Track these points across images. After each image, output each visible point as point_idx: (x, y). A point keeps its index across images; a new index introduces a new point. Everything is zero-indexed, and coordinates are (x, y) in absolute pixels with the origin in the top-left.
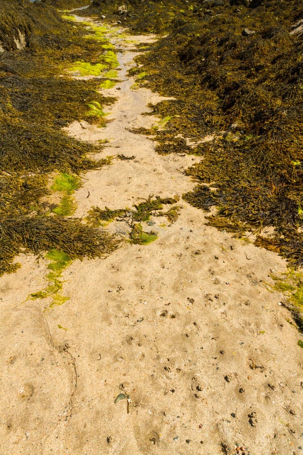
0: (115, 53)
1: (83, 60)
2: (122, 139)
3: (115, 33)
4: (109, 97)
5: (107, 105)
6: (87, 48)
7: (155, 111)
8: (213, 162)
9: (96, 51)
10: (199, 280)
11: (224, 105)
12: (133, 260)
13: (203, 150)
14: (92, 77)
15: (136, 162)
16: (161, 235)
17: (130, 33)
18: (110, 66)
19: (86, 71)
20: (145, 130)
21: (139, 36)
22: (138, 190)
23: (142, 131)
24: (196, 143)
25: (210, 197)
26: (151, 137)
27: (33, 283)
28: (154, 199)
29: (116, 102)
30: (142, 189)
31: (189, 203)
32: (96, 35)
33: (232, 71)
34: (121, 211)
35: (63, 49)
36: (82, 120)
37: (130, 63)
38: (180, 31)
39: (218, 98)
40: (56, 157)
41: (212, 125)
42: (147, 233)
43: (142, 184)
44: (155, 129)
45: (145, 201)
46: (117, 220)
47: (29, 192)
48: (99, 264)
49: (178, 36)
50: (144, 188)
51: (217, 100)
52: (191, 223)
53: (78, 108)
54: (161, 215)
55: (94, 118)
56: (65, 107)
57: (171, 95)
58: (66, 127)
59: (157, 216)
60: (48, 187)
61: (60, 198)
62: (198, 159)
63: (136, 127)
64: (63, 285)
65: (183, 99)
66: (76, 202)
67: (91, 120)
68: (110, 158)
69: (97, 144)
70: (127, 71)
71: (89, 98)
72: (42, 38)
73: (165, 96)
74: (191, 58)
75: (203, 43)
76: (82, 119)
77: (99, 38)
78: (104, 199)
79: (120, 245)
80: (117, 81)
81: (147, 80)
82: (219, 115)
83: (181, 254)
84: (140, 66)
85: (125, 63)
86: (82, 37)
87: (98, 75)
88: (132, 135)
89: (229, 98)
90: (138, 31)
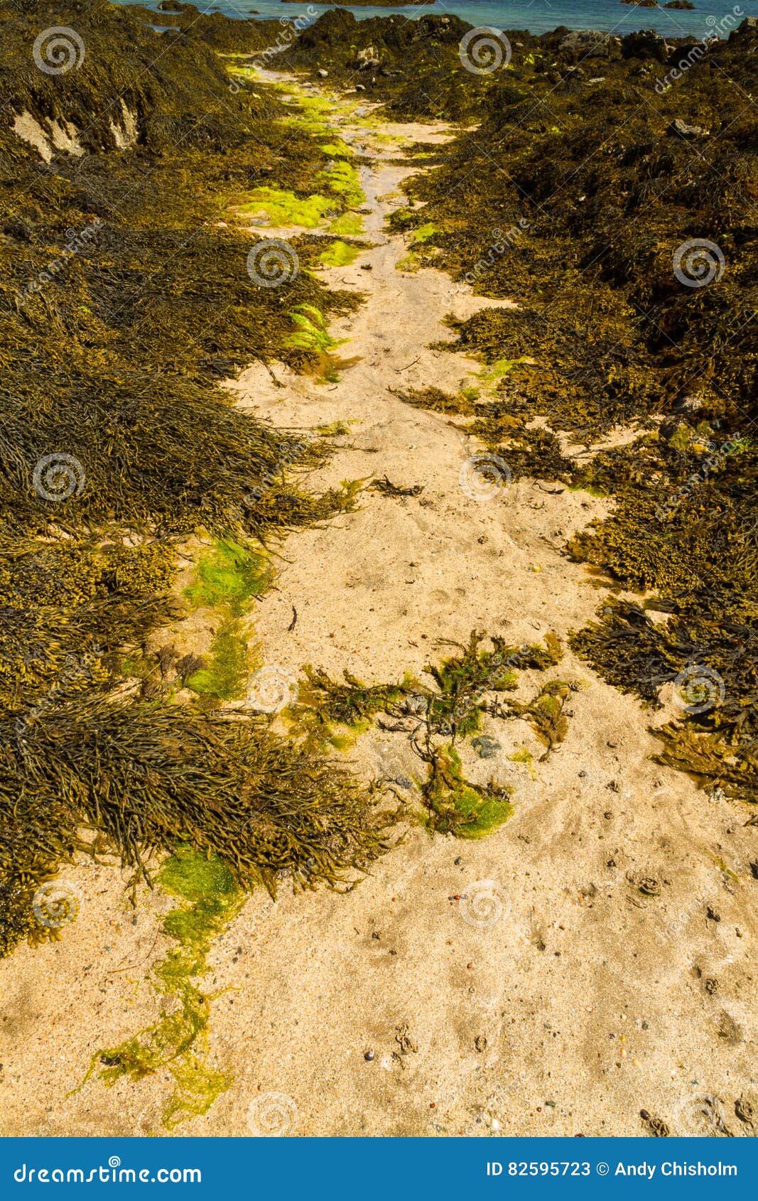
0: (354, 168)
1: (275, 185)
2: (382, 422)
3: (352, 115)
4: (344, 293)
5: (340, 315)
6: (285, 152)
7: (465, 340)
8: (647, 521)
9: (308, 160)
10: (668, 1021)
11: (654, 336)
12: (438, 905)
13: (612, 476)
14: (298, 231)
15: (424, 504)
16: (523, 800)
17: (387, 115)
18: (343, 203)
19: (284, 214)
20: (443, 398)
21: (409, 125)
22: (437, 608)
23: (431, 400)
24: (588, 451)
25: (656, 653)
26: (460, 420)
27: (112, 997)
28: (487, 647)
29: (360, 307)
30: (449, 607)
31: (594, 668)
32: (305, 117)
33: (668, 236)
34: (391, 690)
35: (229, 152)
36: (274, 361)
37: (393, 195)
38: (511, 117)
39: (632, 311)
40: (203, 487)
41: (626, 394)
42: (477, 788)
43: (449, 585)
44: (471, 398)
45: (461, 656)
46: (382, 726)
47: (121, 607)
48: (329, 916)
49: (508, 131)
50: (456, 603)
51: (631, 317)
52: (609, 754)
53: (264, 324)
54: (515, 712)
55: (306, 355)
56: (231, 317)
57: (503, 293)
58: (230, 377)
59: (503, 716)
60: (177, 590)
61: (211, 630)
62: (603, 507)
63: (418, 387)
64: (213, 1011)
65: (538, 307)
66: (257, 647)
67: (298, 360)
68: (352, 486)
69: (315, 440)
70: (386, 217)
71: (292, 293)
72: (177, 124)
73: (488, 296)
74: (548, 191)
75: (578, 155)
76: (274, 356)
77: (316, 127)
78: (339, 638)
79: (395, 832)
80: (361, 245)
81: (440, 247)
82: (641, 362)
83: (594, 888)
84: (419, 205)
85: (379, 195)
86: (274, 122)
87: (313, 227)
88: (408, 412)
89: (667, 314)
90: (406, 111)
